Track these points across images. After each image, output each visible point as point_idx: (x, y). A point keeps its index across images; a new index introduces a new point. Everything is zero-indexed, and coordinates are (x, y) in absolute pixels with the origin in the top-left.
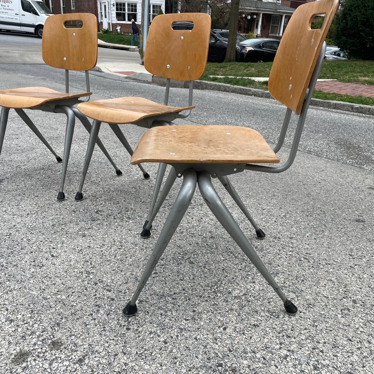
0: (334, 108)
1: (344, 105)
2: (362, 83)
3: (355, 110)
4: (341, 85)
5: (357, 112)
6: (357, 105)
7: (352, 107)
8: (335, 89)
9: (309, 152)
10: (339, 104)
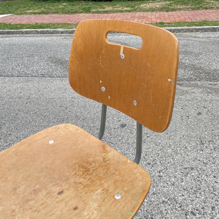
0: (26, 34)
1: (31, 31)
2: (30, 14)
3: (39, 33)
4: (19, 17)
5: (41, 34)
6: (39, 30)
7: (37, 31)
8: (17, 21)
9: (43, 76)
10: (28, 31)
